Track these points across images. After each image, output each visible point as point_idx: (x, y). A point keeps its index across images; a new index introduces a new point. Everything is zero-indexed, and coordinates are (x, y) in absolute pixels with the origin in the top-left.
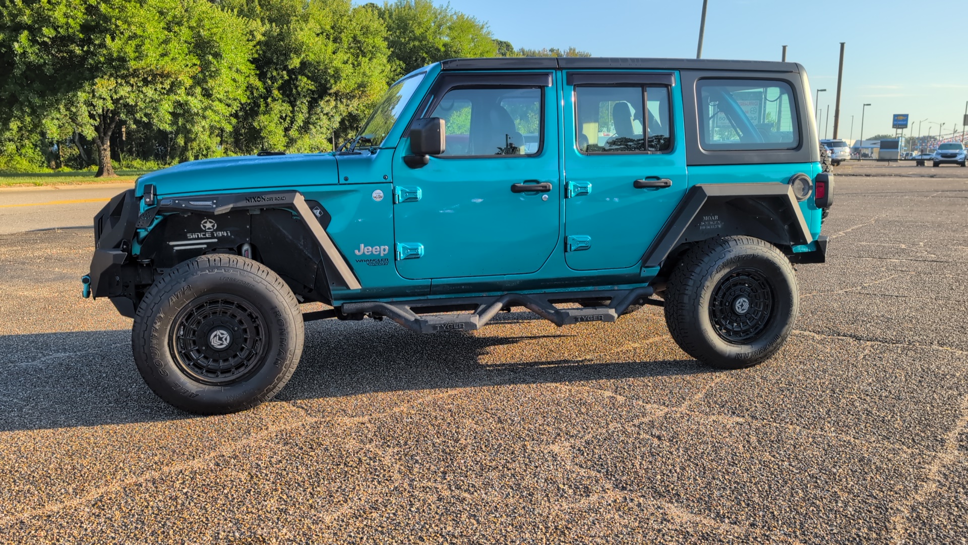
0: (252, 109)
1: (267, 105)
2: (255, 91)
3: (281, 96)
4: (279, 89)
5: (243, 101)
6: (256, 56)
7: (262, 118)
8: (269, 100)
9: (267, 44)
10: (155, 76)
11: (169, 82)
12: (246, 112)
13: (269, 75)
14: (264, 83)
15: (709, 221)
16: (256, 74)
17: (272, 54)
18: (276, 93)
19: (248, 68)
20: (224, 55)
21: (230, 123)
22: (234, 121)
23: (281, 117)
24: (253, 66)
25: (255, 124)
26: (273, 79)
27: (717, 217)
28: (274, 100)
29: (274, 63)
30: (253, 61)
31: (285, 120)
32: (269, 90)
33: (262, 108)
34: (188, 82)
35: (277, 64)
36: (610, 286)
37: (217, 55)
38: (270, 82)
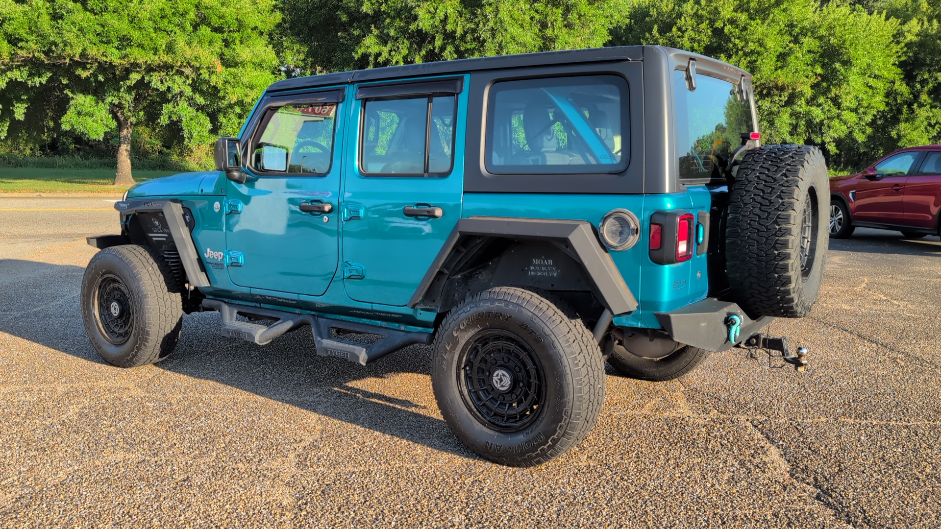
0: (892, 118)
1: (913, 111)
2: (899, 97)
3: (930, 101)
4: (930, 93)
5: (882, 109)
6: (903, 58)
7: (903, 126)
8: (915, 106)
9: (922, 45)
10: (769, 89)
11: (786, 94)
12: (886, 120)
13: (919, 78)
14: (913, 87)
15: (540, 265)
16: (900, 79)
17: (926, 55)
18: (924, 97)
19: (893, 73)
20: (854, 62)
21: (864, 133)
22: (869, 130)
23: (930, 125)
24: (899, 70)
25: (894, 134)
26: (924, 82)
27: (551, 262)
28: (921, 105)
29: (927, 65)
30: (901, 65)
31: (933, 127)
32: (916, 96)
33: (904, 116)
34: (809, 92)
35: (931, 65)
36: (397, 325)
37: (847, 63)
38: (918, 86)
